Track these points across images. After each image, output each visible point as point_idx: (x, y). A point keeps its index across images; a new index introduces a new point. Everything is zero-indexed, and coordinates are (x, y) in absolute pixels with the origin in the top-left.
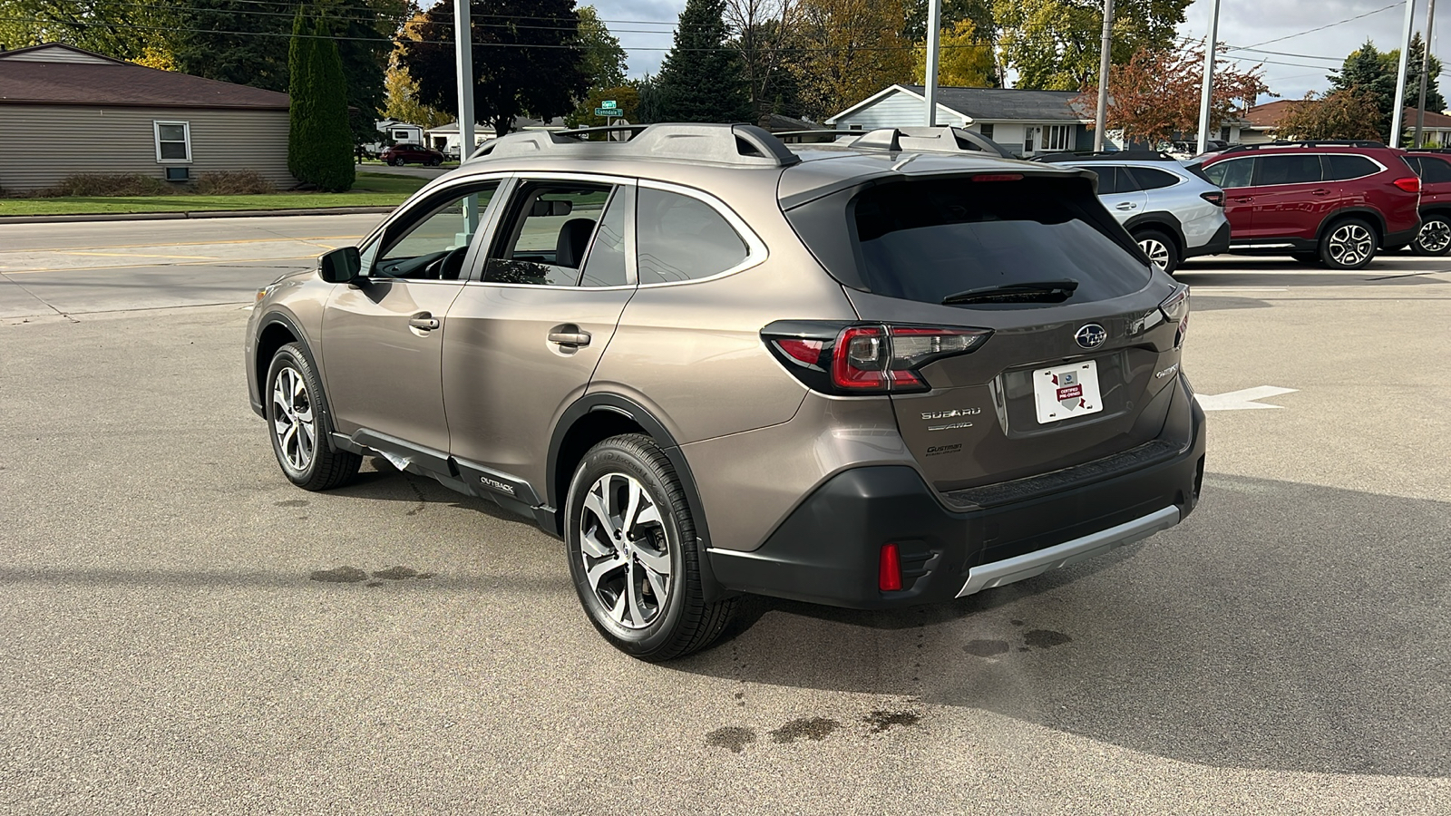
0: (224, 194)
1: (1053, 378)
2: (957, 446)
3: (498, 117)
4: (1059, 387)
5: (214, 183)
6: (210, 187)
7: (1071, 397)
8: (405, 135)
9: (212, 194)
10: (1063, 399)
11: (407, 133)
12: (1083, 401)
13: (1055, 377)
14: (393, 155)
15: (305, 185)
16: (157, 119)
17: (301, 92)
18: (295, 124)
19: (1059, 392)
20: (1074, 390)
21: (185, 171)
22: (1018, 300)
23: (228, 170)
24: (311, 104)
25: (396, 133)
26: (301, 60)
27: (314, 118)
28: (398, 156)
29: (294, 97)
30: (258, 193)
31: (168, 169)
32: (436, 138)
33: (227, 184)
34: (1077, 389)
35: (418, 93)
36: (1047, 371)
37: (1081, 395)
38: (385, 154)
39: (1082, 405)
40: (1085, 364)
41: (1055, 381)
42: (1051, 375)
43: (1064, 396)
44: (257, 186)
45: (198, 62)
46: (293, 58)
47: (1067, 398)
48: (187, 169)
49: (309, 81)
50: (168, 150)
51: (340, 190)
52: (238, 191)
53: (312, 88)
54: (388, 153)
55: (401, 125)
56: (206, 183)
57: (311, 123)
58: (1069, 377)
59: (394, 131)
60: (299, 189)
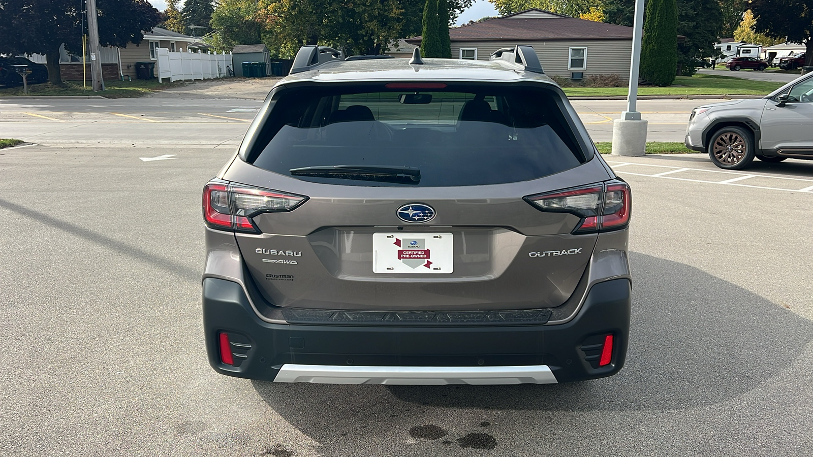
0: (599, 87)
2: (289, 277)
3: (810, 38)
4: (401, 249)
5: (594, 81)
6: (592, 83)
8: (748, 51)
9: (592, 87)
10: (403, 258)
11: (750, 50)
14: (735, 64)
15: (646, 83)
16: (571, 46)
17: (650, 28)
18: (645, 47)
19: (400, 252)
21: (581, 74)
22: (359, 178)
23: (603, 74)
24: (655, 35)
25: (743, 50)
26: (654, 9)
27: (655, 43)
28: (737, 64)
29: (646, 31)
30: (617, 86)
31: (573, 73)
32: (770, 53)
33: (601, 81)
35: (755, 25)
36: (390, 234)
38: (729, 63)
42: (395, 239)
44: (617, 83)
45: (615, 14)
46: (649, 9)
47: (410, 258)
48: (582, 73)
49: (656, 21)
50: (575, 63)
51: (664, 85)
52: (606, 85)
53: (657, 25)
54: (731, 63)
55: (748, 45)
56: (590, 80)
57: (653, 46)
59: (742, 49)
60: (641, 85)
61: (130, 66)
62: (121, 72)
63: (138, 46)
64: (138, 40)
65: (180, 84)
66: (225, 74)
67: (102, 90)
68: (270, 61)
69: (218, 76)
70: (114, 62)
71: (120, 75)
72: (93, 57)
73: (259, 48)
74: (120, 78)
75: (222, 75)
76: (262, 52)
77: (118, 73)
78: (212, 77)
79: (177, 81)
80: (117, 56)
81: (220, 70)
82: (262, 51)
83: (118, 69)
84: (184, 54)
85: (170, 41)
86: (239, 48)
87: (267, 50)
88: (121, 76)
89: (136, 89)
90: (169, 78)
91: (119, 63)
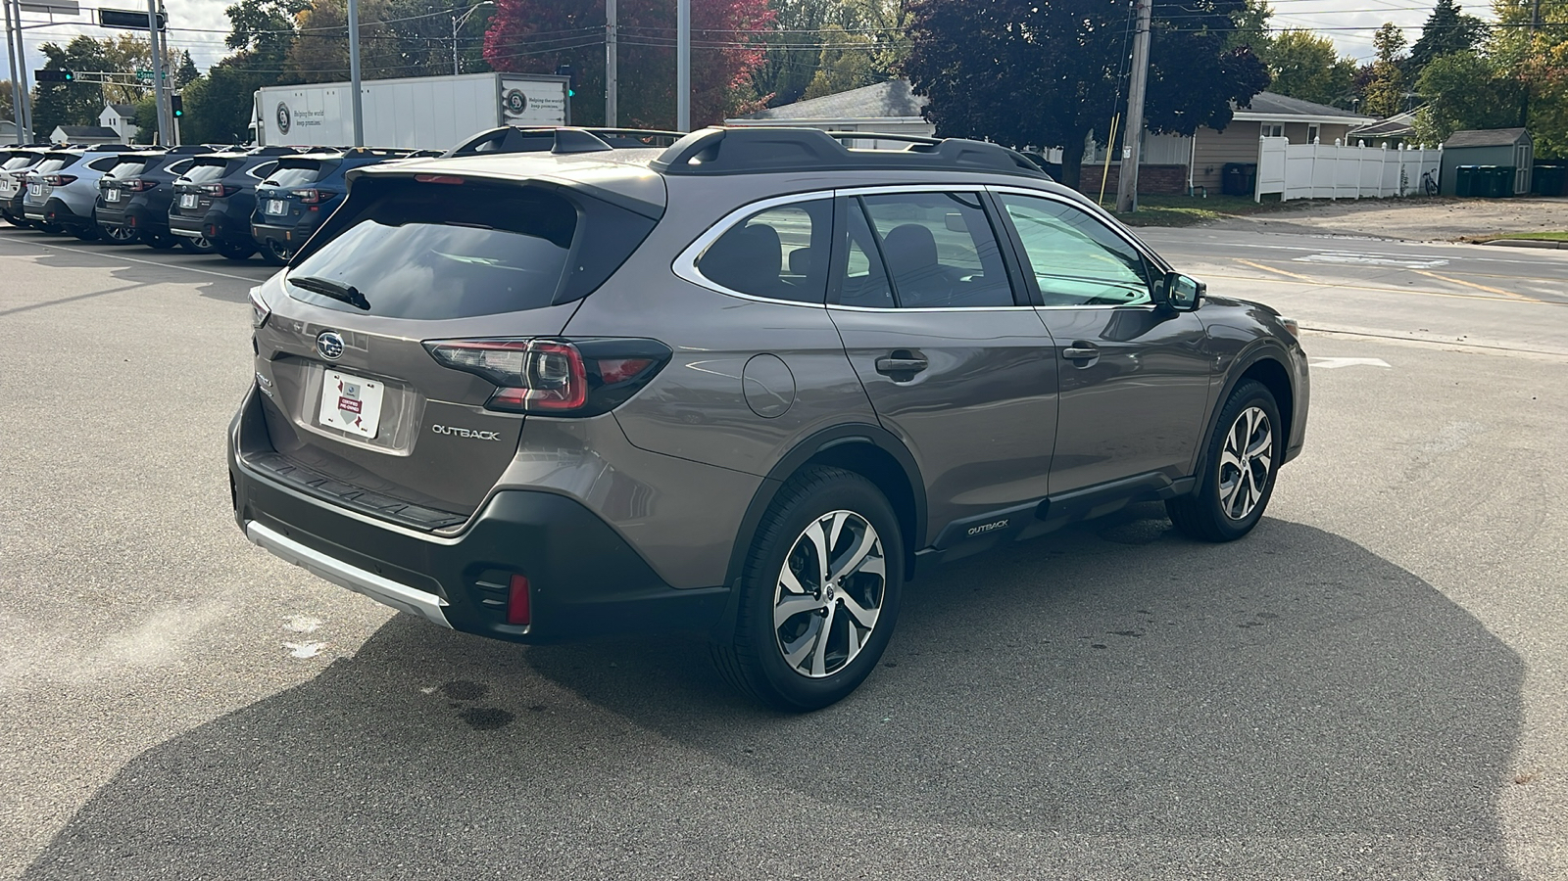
1: (339, 384)
4: (342, 395)
7: (350, 410)
10: (342, 408)
12: (360, 420)
13: (341, 383)
19: (341, 400)
20: (354, 404)
34: (356, 404)
36: (337, 374)
37: (359, 412)
39: (357, 423)
40: (371, 382)
41: (340, 387)
42: (339, 381)
43: (344, 406)
47: (347, 410)
58: (353, 389)
61: (1212, 170)
62: (1191, 181)
63: (1220, 133)
64: (1221, 121)
65: (1300, 205)
66: (1417, 190)
67: (1131, 210)
68: (1530, 163)
69: (1398, 192)
70: (1182, 163)
71: (1187, 186)
72: (1127, 154)
73: (1509, 137)
74: (1186, 191)
75: (1407, 192)
76: (1512, 145)
77: (1184, 182)
78: (1382, 194)
79: (1295, 200)
80: (1188, 152)
81: (1404, 180)
82: (1512, 142)
83: (1185, 175)
84: (1326, 149)
85: (1308, 123)
86: (1463, 137)
87: (1526, 140)
88: (1190, 188)
89: (1193, 211)
90: (1280, 193)
91: (1190, 163)
